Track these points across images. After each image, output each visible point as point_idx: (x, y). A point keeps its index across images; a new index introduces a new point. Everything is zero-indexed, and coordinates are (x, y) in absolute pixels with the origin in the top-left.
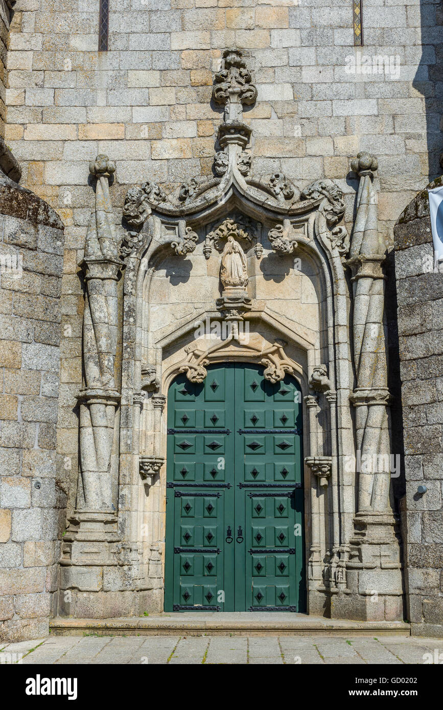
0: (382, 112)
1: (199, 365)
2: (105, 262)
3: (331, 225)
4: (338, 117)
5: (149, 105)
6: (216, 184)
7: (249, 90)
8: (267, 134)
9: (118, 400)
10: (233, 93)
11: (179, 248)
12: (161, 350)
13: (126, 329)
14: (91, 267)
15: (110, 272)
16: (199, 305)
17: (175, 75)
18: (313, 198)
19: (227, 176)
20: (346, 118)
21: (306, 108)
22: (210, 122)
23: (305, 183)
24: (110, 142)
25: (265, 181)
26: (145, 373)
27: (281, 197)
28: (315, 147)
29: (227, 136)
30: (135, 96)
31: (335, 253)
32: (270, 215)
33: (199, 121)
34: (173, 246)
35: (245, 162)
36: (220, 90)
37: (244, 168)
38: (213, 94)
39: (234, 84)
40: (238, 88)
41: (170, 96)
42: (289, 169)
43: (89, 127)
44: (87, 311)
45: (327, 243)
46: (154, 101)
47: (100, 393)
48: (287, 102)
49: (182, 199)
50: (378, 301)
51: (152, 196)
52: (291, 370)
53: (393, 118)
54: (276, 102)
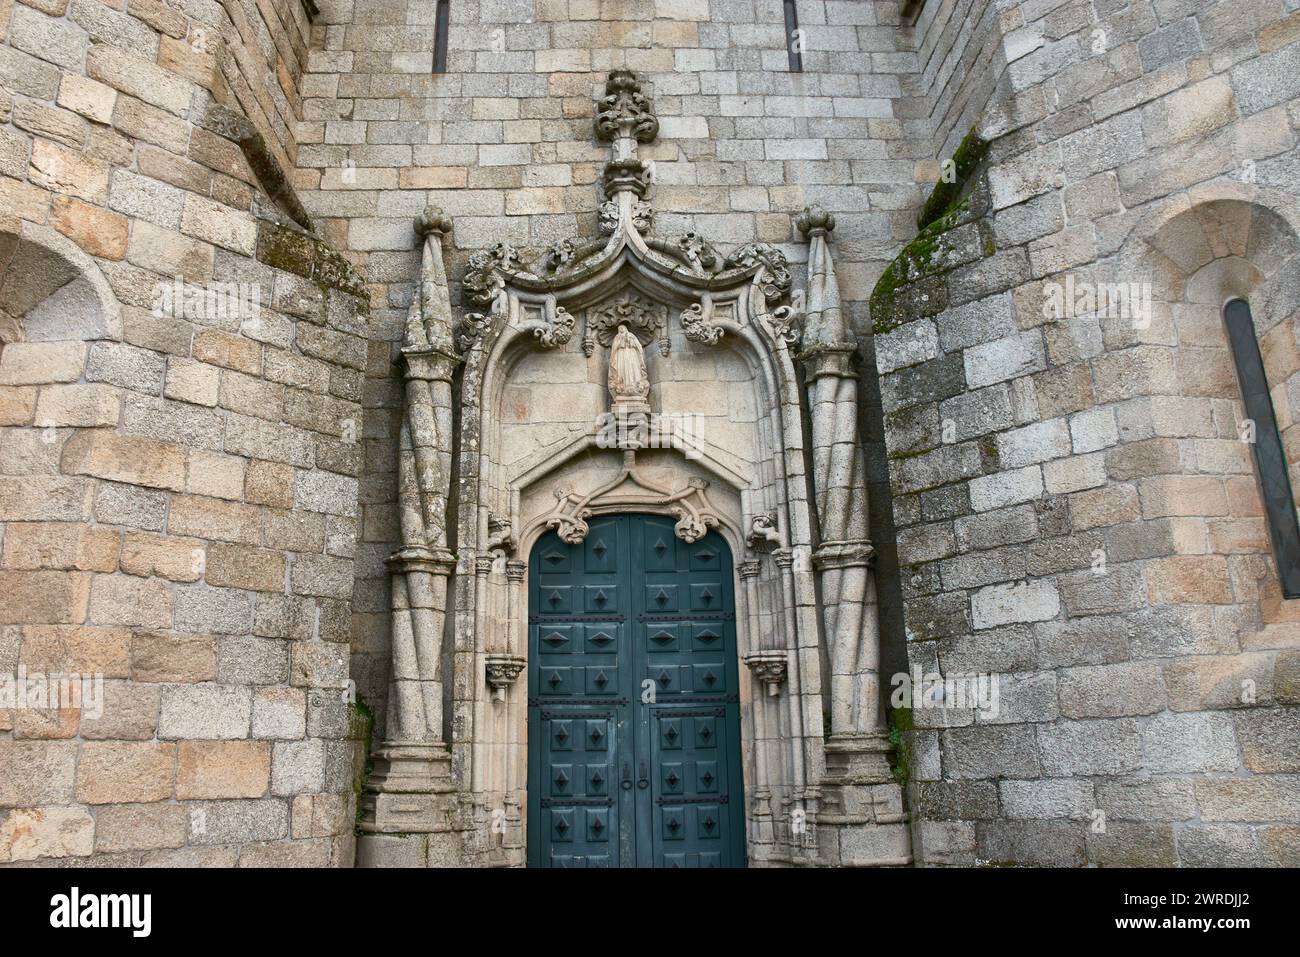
0: (833, 156)
1: (576, 517)
2: (431, 356)
3: (771, 304)
4: (773, 161)
5: (503, 143)
6: (601, 248)
7: (646, 120)
8: (674, 181)
9: (452, 566)
10: (624, 125)
11: (547, 337)
12: (518, 493)
13: (464, 457)
14: (411, 362)
15: (442, 370)
16: (578, 426)
17: (540, 104)
18: (745, 266)
19: (617, 234)
20: (784, 162)
21: (726, 148)
22: (591, 165)
23: (731, 248)
24: (445, 192)
25: (673, 242)
26: (493, 527)
27: (697, 265)
28: (742, 199)
29: (617, 180)
30: (484, 131)
31: (782, 343)
32: (683, 289)
33: (574, 165)
34: (536, 334)
35: (643, 215)
36: (605, 119)
37: (643, 223)
38: (595, 127)
39: (626, 112)
40: (630, 118)
41: (533, 131)
42: (705, 228)
43: (415, 172)
44: (404, 433)
45: (769, 329)
46: (510, 137)
47: (424, 554)
48: (702, 141)
49: (551, 268)
50: (846, 411)
51: (506, 263)
52: (715, 523)
53: (850, 164)
54: (686, 140)
